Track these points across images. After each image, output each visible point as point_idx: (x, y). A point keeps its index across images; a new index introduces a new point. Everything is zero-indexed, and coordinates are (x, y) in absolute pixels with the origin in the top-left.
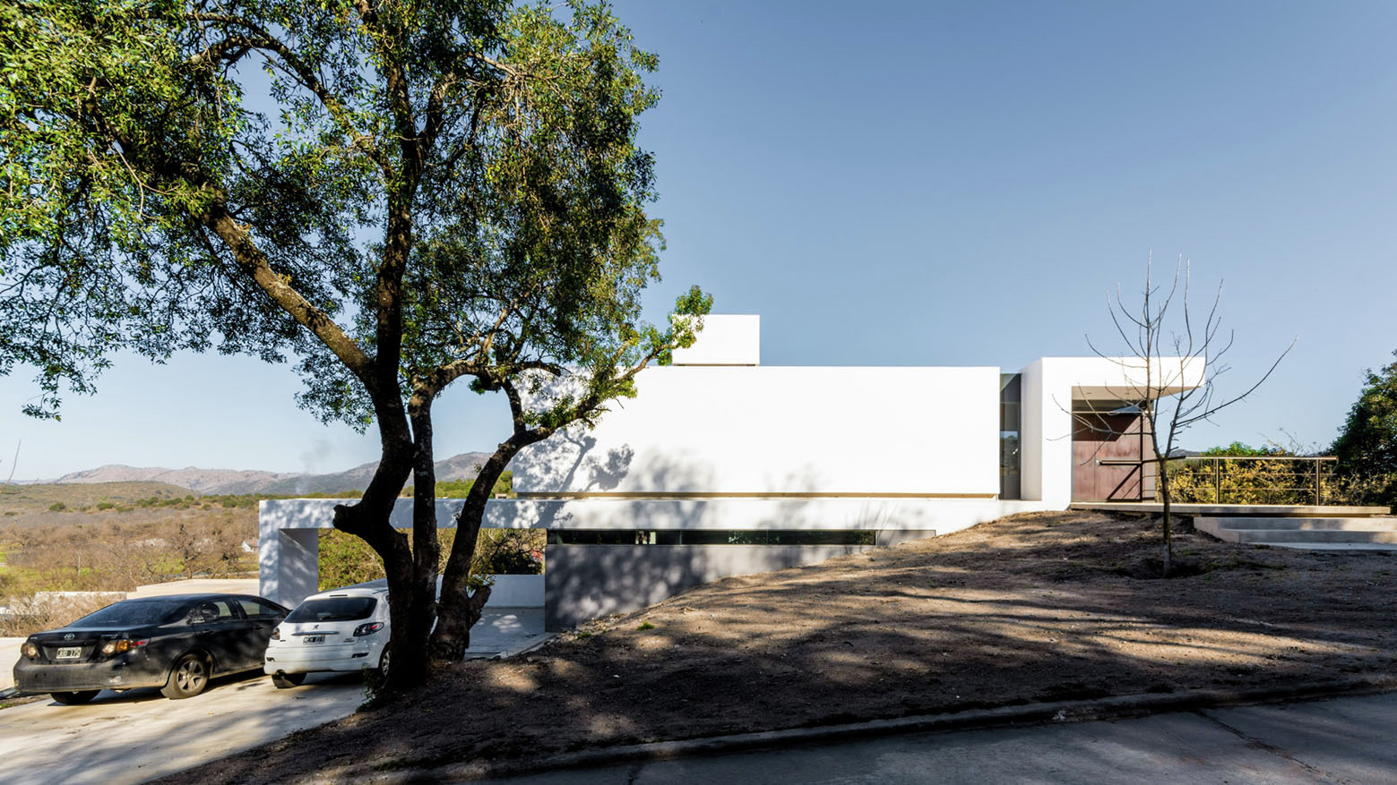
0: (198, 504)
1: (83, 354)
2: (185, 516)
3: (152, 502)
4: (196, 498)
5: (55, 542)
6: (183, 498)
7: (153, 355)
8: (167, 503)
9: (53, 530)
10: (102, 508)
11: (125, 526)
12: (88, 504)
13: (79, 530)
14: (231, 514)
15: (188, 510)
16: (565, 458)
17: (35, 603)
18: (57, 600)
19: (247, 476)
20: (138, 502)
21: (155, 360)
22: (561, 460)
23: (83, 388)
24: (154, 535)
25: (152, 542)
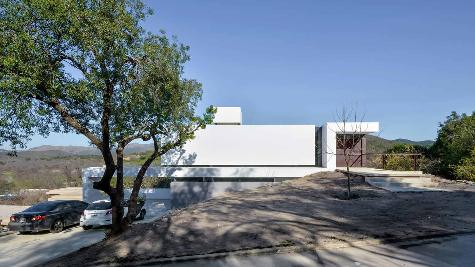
0: (72, 158)
1: (23, 137)
2: (68, 162)
3: (58, 157)
4: (72, 156)
5: (27, 171)
6: (68, 156)
7: (43, 135)
8: (63, 158)
9: (27, 167)
10: (42, 159)
11: (50, 165)
12: (38, 158)
13: (35, 167)
14: (83, 161)
15: (69, 160)
16: (175, 157)
17: (20, 193)
18: (27, 192)
19: (88, 148)
20: (53, 157)
21: (44, 137)
22: (174, 157)
23: (23, 147)
24: (58, 168)
25: (58, 171)
